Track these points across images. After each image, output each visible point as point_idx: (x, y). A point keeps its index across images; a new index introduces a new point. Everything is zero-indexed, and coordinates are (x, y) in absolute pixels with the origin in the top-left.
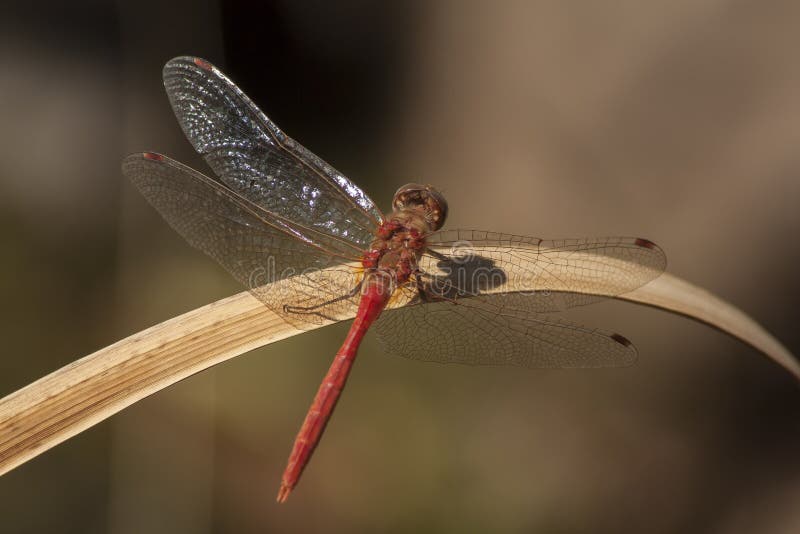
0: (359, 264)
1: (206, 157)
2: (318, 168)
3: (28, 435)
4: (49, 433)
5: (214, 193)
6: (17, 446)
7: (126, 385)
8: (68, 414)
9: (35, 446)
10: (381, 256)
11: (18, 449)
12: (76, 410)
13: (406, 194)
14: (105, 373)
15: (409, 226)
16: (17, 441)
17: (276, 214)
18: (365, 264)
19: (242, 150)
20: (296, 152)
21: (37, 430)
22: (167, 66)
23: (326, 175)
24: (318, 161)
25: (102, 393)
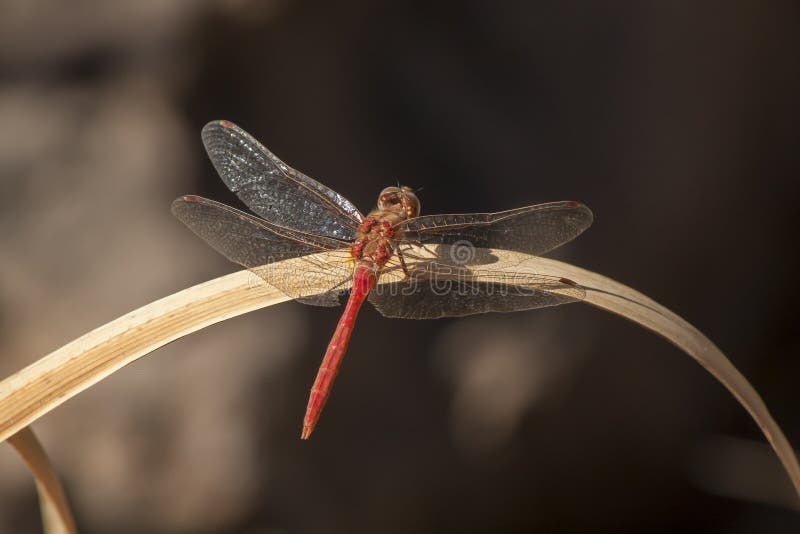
0: (349, 255)
1: (238, 194)
2: (313, 187)
3: (56, 387)
4: (70, 385)
5: (238, 219)
6: (50, 395)
7: (122, 351)
8: (83, 371)
9: (61, 395)
10: (364, 245)
11: (50, 397)
12: (89, 368)
13: (385, 196)
14: (108, 341)
15: (382, 221)
16: (50, 391)
17: (287, 227)
18: (352, 253)
19: (261, 183)
20: (298, 179)
21: (62, 384)
22: (204, 130)
23: (320, 192)
24: (313, 182)
25: (105, 357)
